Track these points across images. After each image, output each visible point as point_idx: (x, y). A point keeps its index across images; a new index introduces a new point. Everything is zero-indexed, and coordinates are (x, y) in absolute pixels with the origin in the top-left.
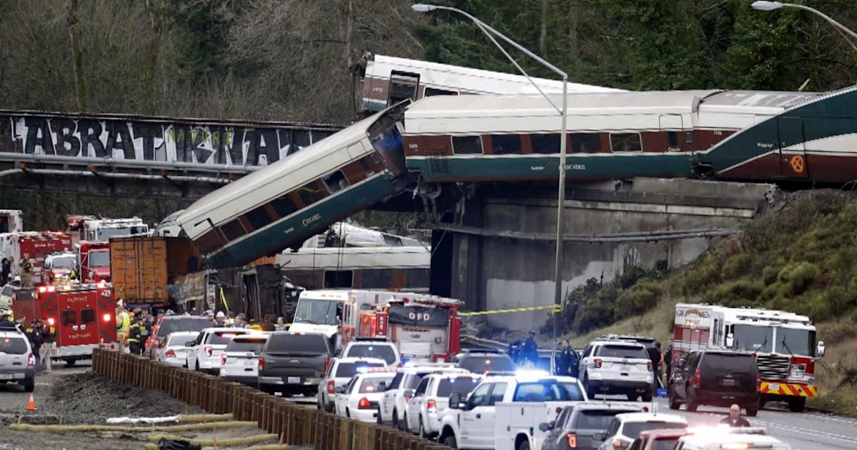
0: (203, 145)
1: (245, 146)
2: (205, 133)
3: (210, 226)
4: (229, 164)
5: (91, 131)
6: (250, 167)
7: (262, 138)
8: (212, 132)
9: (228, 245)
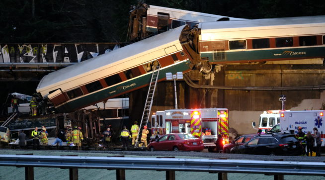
0: (27, 54)
1: (55, 53)
2: (28, 48)
3: (61, 92)
7: (66, 49)
8: (33, 48)
9: (69, 101)
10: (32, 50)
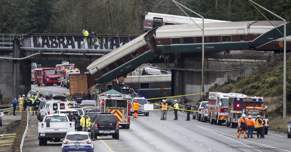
0: (96, 43)
1: (109, 43)
2: (96, 39)
3: (97, 70)
4: (104, 49)
5: (61, 40)
6: (110, 50)
7: (114, 40)
8: (99, 39)
9: (103, 76)
10: (98, 41)
